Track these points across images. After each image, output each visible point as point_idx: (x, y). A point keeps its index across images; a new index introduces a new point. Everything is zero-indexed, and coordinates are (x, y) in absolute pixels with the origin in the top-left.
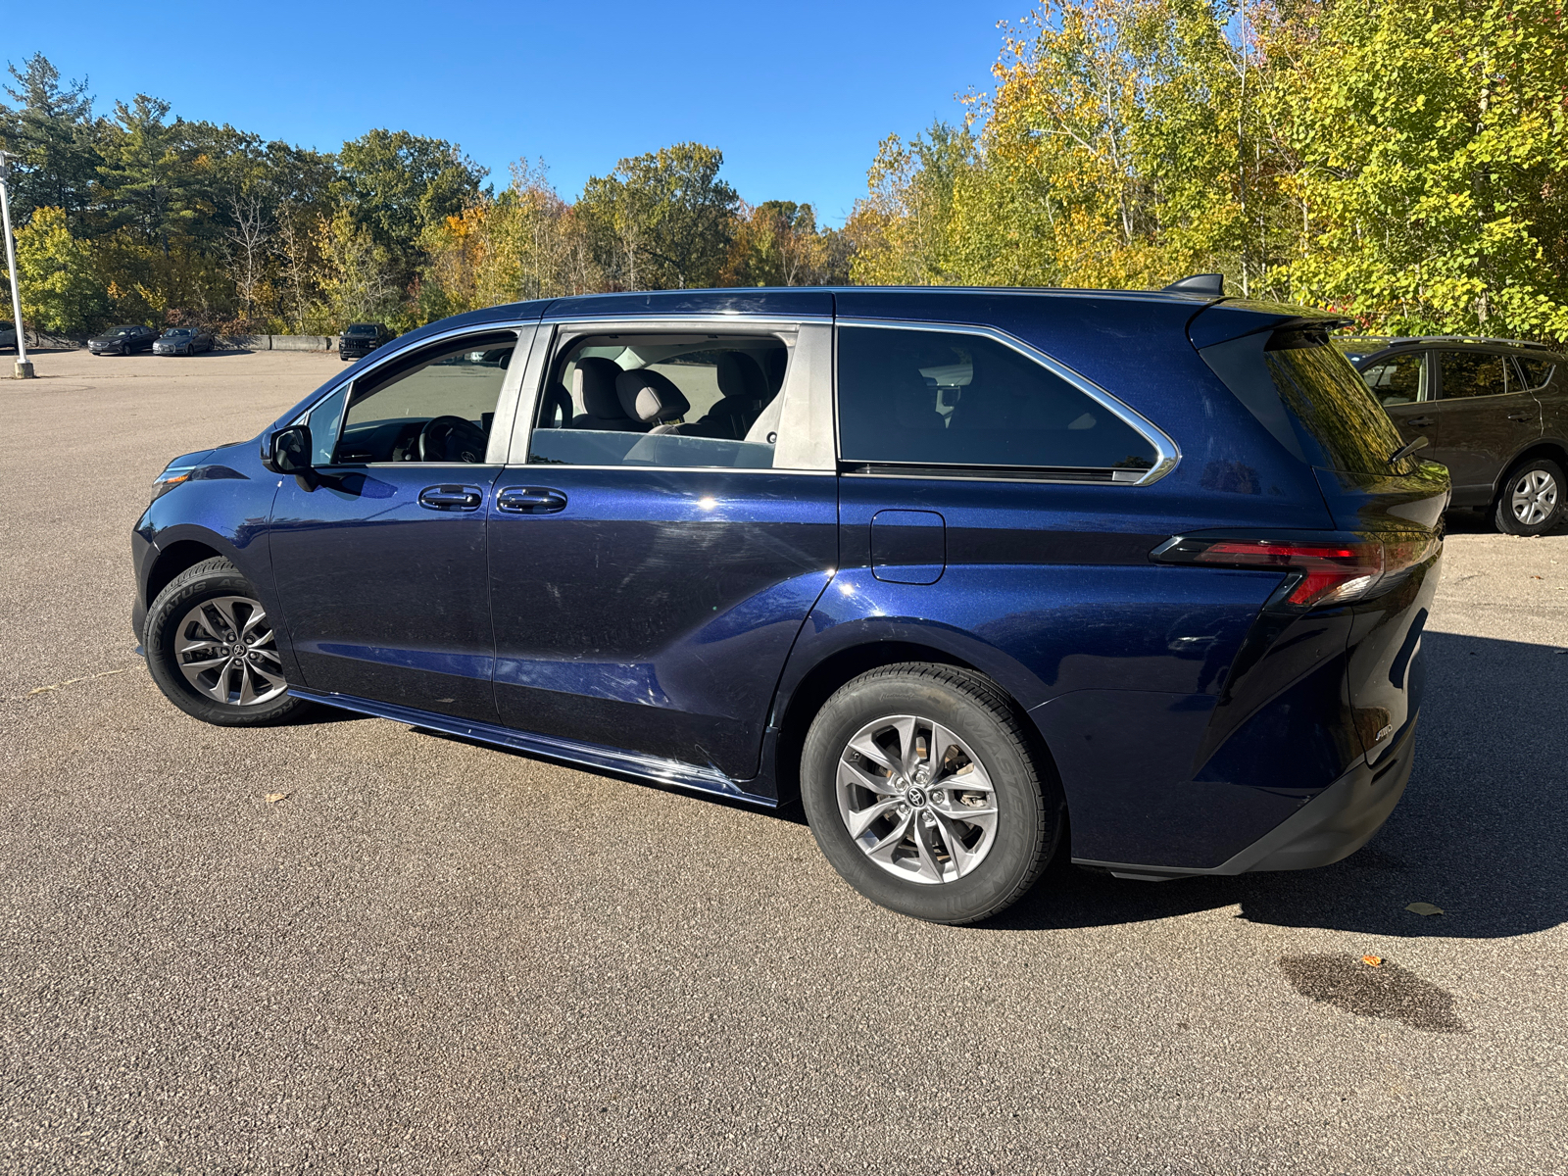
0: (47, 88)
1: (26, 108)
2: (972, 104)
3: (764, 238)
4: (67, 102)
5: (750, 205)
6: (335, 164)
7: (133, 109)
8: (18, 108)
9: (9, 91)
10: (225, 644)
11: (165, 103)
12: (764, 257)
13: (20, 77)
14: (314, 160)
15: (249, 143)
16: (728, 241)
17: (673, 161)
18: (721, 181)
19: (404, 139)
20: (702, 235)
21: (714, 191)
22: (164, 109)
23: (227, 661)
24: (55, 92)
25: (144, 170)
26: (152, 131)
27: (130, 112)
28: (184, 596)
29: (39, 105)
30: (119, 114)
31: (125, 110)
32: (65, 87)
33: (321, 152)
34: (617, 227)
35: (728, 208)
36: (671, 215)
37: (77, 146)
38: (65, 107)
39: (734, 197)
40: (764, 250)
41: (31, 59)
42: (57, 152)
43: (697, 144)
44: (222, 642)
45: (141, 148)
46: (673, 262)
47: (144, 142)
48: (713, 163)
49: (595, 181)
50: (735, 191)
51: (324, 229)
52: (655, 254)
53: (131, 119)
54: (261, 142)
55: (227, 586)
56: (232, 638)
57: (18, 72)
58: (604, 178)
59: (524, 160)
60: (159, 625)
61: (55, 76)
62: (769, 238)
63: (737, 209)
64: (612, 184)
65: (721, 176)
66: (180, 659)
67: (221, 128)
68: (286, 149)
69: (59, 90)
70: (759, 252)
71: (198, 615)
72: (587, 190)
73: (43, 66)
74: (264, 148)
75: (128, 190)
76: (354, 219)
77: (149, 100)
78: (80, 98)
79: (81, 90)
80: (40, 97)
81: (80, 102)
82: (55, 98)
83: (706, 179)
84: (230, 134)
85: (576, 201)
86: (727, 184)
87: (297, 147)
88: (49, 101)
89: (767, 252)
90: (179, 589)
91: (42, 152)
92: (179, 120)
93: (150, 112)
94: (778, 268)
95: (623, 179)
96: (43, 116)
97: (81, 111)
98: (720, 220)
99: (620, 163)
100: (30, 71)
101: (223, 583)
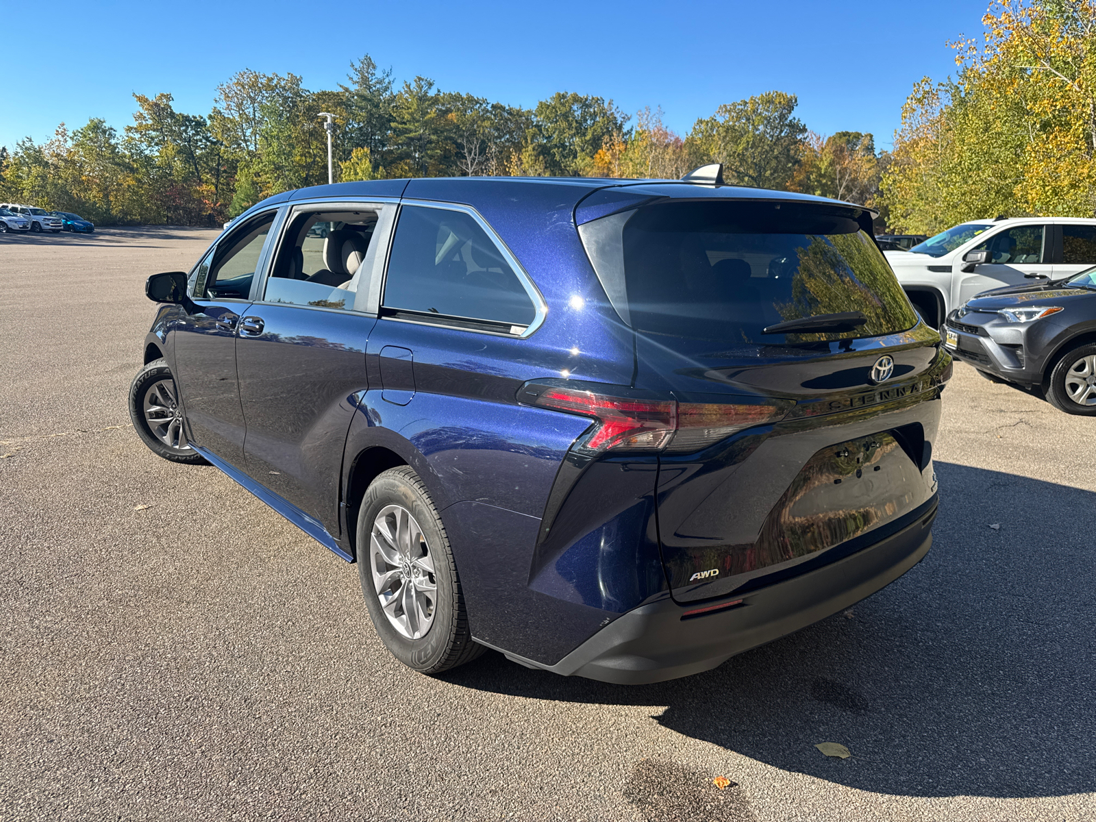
0: (370, 76)
1: (358, 88)
2: (961, 49)
3: (824, 158)
4: (380, 83)
5: (818, 135)
6: (533, 116)
7: (413, 86)
8: (354, 88)
9: (350, 78)
10: (171, 410)
11: (431, 81)
12: (823, 173)
13: (356, 69)
14: (519, 114)
15: (481, 104)
16: (797, 162)
17: (759, 105)
18: (794, 119)
19: (576, 99)
20: (776, 158)
21: (789, 126)
22: (430, 85)
23: (172, 420)
24: (374, 77)
25: (416, 124)
26: (422, 99)
27: (412, 88)
28: (146, 377)
29: (365, 86)
30: (406, 89)
31: (408, 87)
32: (379, 74)
33: (524, 110)
34: (711, 153)
35: (799, 138)
36: (754, 143)
37: (382, 112)
38: (378, 86)
39: (804, 130)
40: (823, 167)
41: (362, 58)
42: (371, 114)
43: (779, 92)
44: (169, 408)
45: (415, 110)
46: (752, 178)
47: (418, 107)
48: (790, 105)
49: (701, 122)
50: (805, 125)
51: (514, 159)
52: (738, 172)
53: (412, 92)
54: (488, 103)
55: (167, 373)
56: (174, 406)
57: (355, 67)
58: (707, 119)
59: (648, 109)
60: (134, 394)
61: (374, 68)
62: (828, 160)
63: (805, 139)
64: (712, 123)
65: (796, 115)
66: (147, 416)
67: (465, 96)
68: (503, 108)
69: (376, 76)
70: (820, 169)
71: (154, 390)
72: (694, 128)
73: (369, 63)
74: (489, 107)
75: (407, 138)
76: (535, 153)
77: (423, 80)
78: (387, 81)
79: (388, 76)
80: (365, 81)
81: (386, 83)
82: (374, 81)
83: (782, 117)
84: (471, 99)
85: (685, 136)
86: (799, 120)
87: (509, 106)
88: (370, 83)
89: (826, 169)
90: (144, 372)
91: (364, 114)
92: (439, 91)
93: (422, 87)
94: (833, 180)
95: (721, 120)
96: (367, 93)
97: (386, 89)
98: (792, 147)
99: (720, 108)
100: (362, 65)
101: (165, 371)
